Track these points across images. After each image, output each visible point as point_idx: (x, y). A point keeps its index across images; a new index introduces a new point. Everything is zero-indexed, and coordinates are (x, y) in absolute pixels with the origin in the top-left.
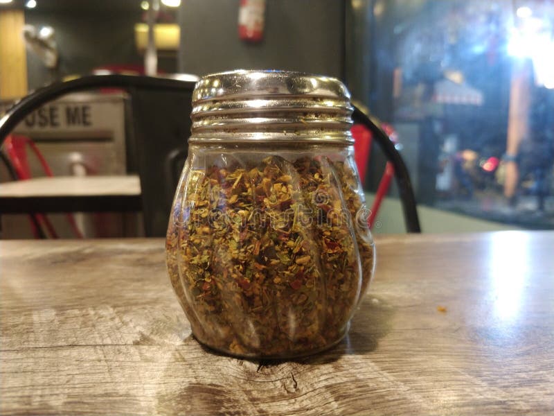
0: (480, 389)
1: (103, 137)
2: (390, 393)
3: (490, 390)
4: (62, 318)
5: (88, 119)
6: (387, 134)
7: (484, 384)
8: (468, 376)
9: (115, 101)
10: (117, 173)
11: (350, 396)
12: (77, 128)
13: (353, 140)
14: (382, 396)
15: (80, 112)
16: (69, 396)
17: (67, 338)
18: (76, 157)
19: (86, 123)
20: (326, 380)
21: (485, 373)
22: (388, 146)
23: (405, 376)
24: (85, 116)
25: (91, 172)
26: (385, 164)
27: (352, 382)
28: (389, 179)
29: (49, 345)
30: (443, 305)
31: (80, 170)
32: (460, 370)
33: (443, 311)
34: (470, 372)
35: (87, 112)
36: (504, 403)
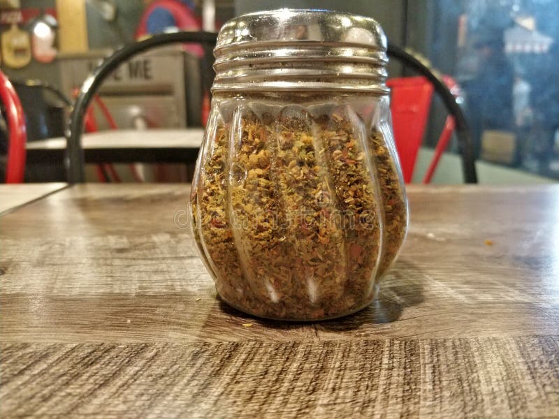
0: (512, 295)
1: (163, 91)
2: (440, 294)
3: (520, 295)
4: (177, 239)
5: (149, 73)
6: (449, 87)
7: (517, 292)
8: (504, 287)
9: (174, 55)
10: (176, 126)
11: (409, 294)
12: (138, 82)
13: (388, 90)
14: (434, 295)
15: (142, 66)
16: (200, 286)
17: (186, 253)
18: (135, 111)
19: (147, 77)
20: (390, 284)
21: (518, 285)
22: (448, 99)
23: (453, 284)
24: (146, 70)
25: (152, 125)
26: (446, 119)
27: (411, 286)
28: (449, 133)
29: (174, 256)
30: (490, 240)
31: (140, 123)
32: (497, 282)
33: (490, 244)
34: (506, 284)
35: (148, 66)
36: (530, 303)
